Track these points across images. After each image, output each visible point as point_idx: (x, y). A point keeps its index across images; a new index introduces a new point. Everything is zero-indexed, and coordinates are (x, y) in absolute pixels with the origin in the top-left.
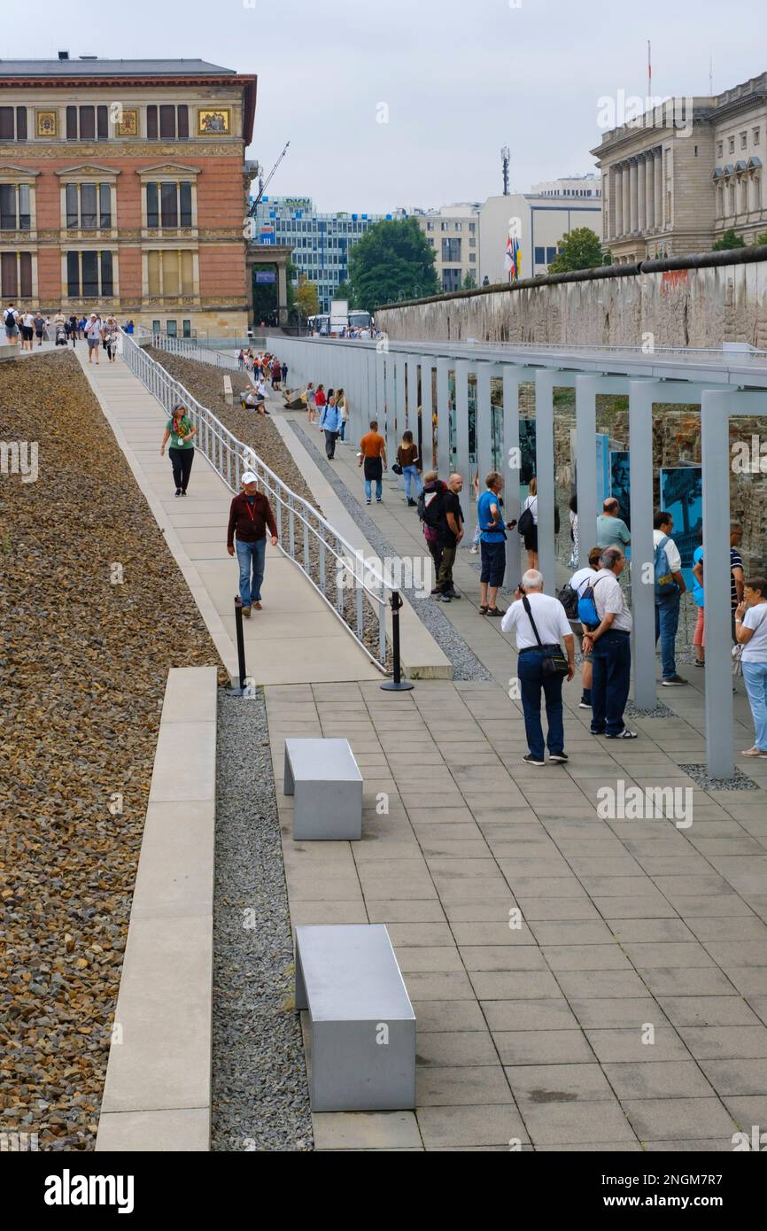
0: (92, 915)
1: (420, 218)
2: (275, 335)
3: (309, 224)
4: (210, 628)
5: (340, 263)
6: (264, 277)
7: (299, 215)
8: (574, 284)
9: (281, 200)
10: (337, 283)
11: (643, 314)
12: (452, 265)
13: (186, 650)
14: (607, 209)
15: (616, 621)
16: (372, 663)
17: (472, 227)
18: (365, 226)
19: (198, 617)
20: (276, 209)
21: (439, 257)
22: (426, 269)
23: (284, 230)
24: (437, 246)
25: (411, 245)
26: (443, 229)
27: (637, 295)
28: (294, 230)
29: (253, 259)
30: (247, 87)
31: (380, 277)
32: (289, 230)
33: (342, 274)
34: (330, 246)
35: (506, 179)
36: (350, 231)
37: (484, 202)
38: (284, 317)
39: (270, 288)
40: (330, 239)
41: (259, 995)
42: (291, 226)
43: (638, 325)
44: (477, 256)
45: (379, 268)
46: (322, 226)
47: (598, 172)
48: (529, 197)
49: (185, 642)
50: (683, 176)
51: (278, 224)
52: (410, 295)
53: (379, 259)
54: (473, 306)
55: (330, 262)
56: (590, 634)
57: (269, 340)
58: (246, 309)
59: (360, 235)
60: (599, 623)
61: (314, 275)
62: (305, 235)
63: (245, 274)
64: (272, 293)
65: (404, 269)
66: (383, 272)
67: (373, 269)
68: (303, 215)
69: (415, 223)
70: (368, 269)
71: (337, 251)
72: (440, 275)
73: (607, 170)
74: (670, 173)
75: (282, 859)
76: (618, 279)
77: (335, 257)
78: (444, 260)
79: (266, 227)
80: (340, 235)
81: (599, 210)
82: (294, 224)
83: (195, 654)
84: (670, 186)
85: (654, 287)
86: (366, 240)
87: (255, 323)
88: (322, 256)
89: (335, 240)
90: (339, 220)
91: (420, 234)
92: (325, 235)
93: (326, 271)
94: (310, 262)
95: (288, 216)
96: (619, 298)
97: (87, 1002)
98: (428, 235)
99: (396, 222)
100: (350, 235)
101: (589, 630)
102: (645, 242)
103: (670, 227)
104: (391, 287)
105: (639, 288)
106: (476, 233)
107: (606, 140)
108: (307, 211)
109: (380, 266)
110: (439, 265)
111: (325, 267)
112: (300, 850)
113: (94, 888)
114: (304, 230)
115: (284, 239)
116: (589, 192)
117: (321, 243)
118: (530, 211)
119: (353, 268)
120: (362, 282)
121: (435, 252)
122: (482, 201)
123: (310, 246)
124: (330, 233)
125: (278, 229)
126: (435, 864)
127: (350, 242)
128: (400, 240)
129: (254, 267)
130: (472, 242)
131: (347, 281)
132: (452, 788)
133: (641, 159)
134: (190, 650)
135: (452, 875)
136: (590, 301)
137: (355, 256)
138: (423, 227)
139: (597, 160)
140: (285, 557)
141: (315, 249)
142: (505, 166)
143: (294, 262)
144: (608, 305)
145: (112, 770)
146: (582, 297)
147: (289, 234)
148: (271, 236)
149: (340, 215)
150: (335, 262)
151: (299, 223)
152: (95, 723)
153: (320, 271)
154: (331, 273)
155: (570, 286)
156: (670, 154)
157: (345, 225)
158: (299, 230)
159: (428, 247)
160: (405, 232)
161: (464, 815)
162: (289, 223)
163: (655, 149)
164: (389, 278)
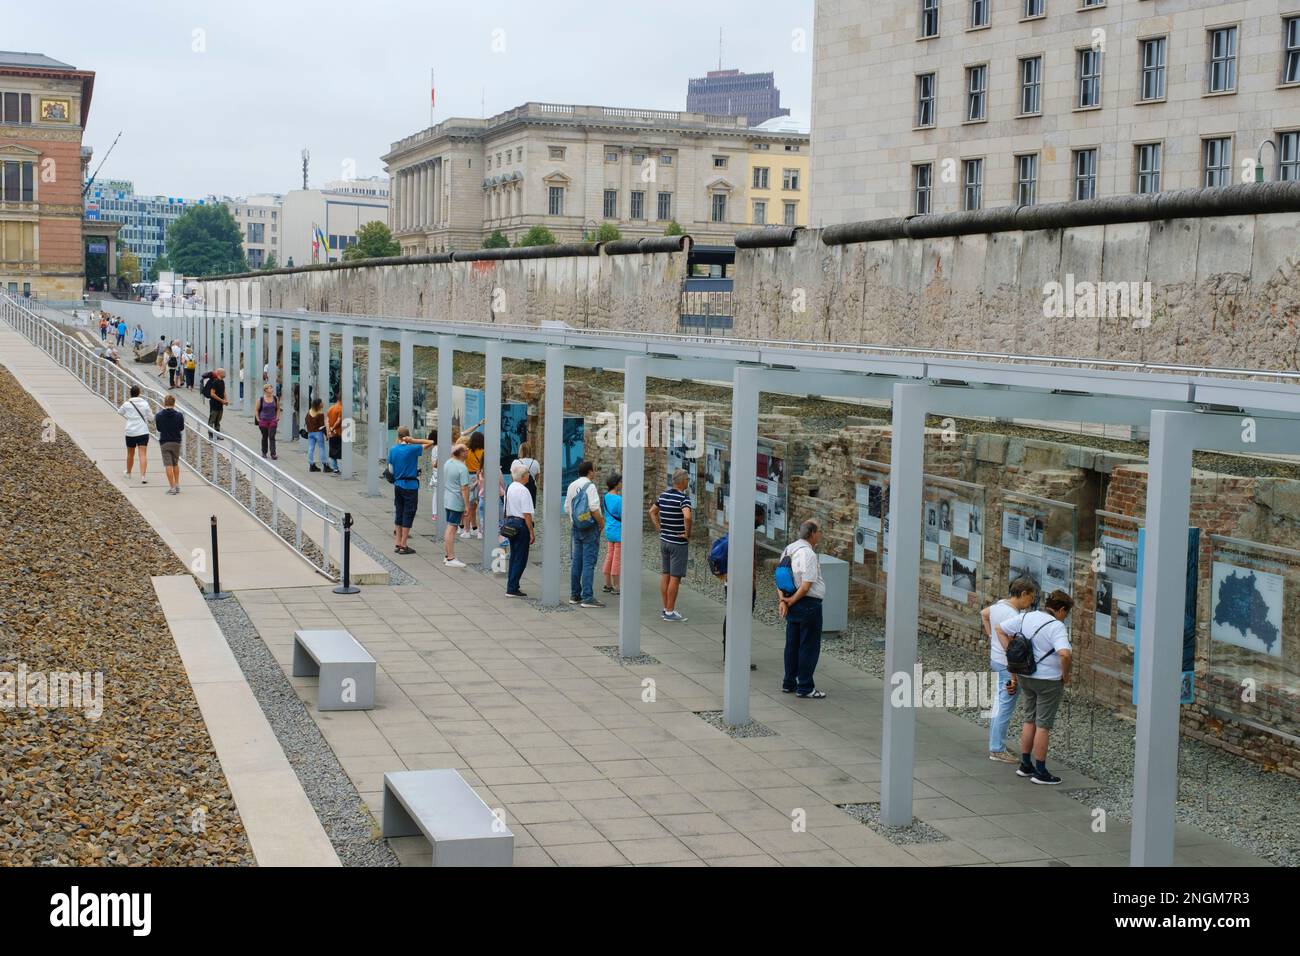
0: (193, 772)
1: (229, 205)
2: (106, 299)
3: (131, 204)
4: (169, 543)
5: (158, 239)
6: (95, 248)
7: (122, 196)
8: (391, 267)
9: (105, 182)
10: (155, 256)
11: (454, 295)
12: (257, 246)
13: (156, 562)
14: (394, 207)
15: (811, 589)
16: (317, 572)
17: (274, 214)
18: (180, 209)
19: (154, 535)
20: (101, 190)
21: (245, 238)
22: (235, 249)
23: (108, 208)
24: (243, 229)
25: (222, 227)
26: (249, 215)
27: (449, 280)
28: (117, 209)
29: (87, 233)
30: (85, 83)
31: (195, 253)
32: (112, 209)
33: (159, 249)
34: (149, 224)
35: (305, 176)
36: (167, 212)
37: (286, 194)
38: (114, 283)
39: (99, 258)
40: (149, 218)
41: (345, 828)
42: (115, 206)
43: (450, 304)
44: (278, 239)
45: (194, 246)
46: (142, 207)
47: (387, 176)
48: (324, 192)
49: (152, 555)
50: (458, 184)
51: (103, 203)
52: (223, 270)
53: (195, 238)
54: (295, 281)
55: (149, 238)
56: (786, 599)
57: (103, 302)
58: (81, 276)
59: (177, 216)
60: (795, 590)
61: (134, 249)
62: (127, 213)
63: (81, 246)
64: (100, 262)
65: (215, 247)
66: (197, 249)
67: (189, 245)
68: (125, 196)
69: (225, 209)
70: (184, 245)
71: (155, 229)
72: (246, 253)
73: (394, 174)
74: (448, 180)
75: (315, 725)
76: (431, 265)
77: (154, 234)
78: (249, 241)
79: (92, 204)
80: (159, 215)
81: (387, 207)
82: (117, 204)
83: (165, 565)
84: (448, 191)
85: (464, 273)
86: (182, 221)
87: (88, 287)
88: (142, 232)
89: (154, 219)
90: (158, 203)
91: (230, 219)
92: (145, 214)
93: (145, 246)
94: (131, 237)
95: (112, 197)
96: (432, 281)
97: (223, 838)
98: (237, 219)
99: (209, 207)
100: (167, 216)
101: (785, 596)
102: (426, 236)
103: (447, 225)
104: (203, 262)
105: (451, 273)
106: (278, 219)
107: (395, 149)
108: (129, 193)
109: (195, 243)
110: (246, 245)
111: (145, 242)
112: (327, 718)
113: (183, 751)
114: (126, 209)
115: (108, 216)
116: (374, 192)
117: (141, 221)
118: (325, 204)
119: (169, 245)
120: (179, 256)
121: (243, 235)
122: (284, 192)
123: (131, 223)
124: (149, 213)
125: (103, 208)
126: (442, 726)
127: (167, 222)
128: (212, 222)
129: (88, 239)
130: (274, 228)
131: (165, 255)
132: (426, 667)
133: (424, 166)
134: (159, 562)
135: (458, 734)
136: (405, 282)
137: (173, 235)
138: (232, 212)
139: (386, 165)
140: (209, 485)
141: (135, 226)
142: (305, 165)
143: (122, 237)
144: (422, 286)
145: (149, 659)
146: (398, 278)
147: (112, 212)
148: (97, 213)
149: (158, 198)
150: (154, 238)
151: (122, 203)
152: (118, 621)
153: (140, 245)
154: (149, 248)
155: (387, 269)
156: (449, 164)
157: (163, 207)
158: (122, 209)
159: (236, 229)
160: (217, 216)
161: (448, 689)
162: (112, 202)
163: (436, 159)
164: (203, 254)
